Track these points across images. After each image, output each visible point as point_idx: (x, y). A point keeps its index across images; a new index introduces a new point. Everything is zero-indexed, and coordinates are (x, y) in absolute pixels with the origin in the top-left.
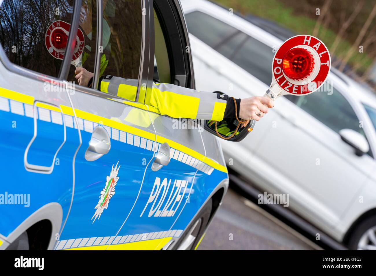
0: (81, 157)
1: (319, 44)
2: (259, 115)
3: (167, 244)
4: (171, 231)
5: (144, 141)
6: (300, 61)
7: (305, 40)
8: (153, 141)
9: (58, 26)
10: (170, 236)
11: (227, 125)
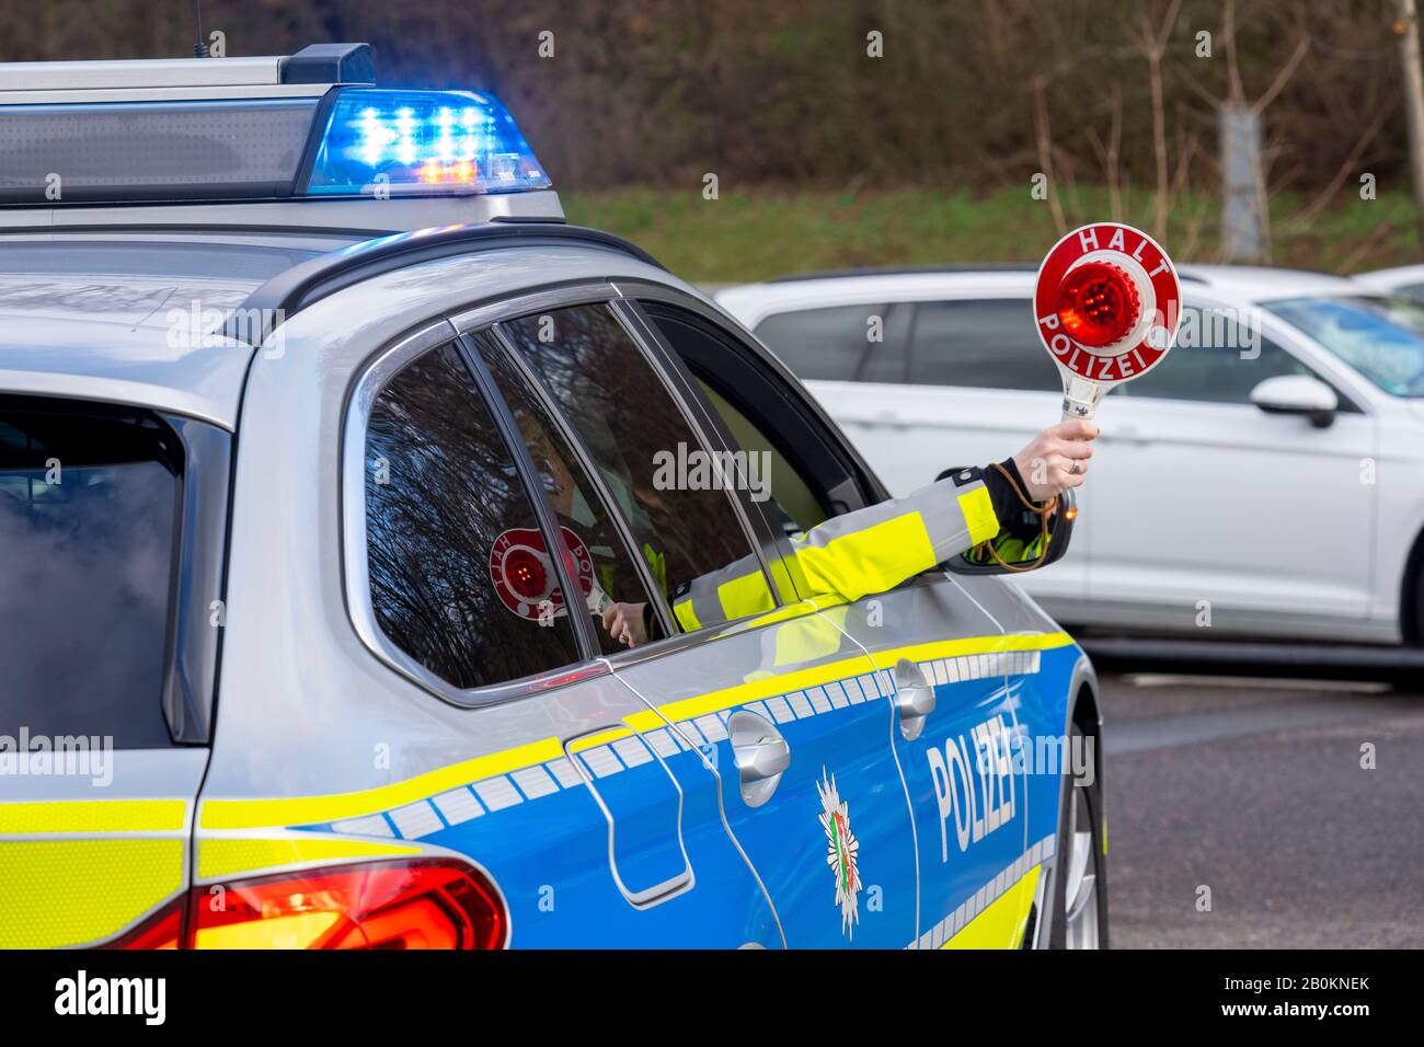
0: (738, 809)
1: (1119, 233)
2: (1076, 471)
3: (1038, 888)
4: (1029, 851)
5: (851, 687)
6: (1099, 294)
7: (1084, 242)
8: (872, 674)
9: (508, 547)
10: (1034, 863)
11: (1009, 534)
